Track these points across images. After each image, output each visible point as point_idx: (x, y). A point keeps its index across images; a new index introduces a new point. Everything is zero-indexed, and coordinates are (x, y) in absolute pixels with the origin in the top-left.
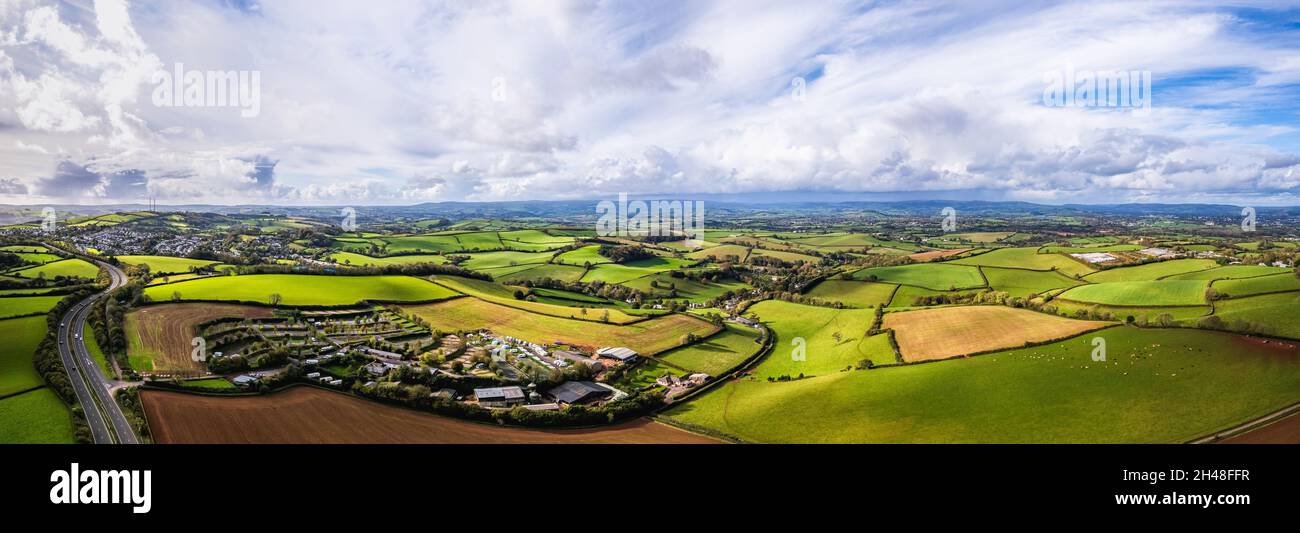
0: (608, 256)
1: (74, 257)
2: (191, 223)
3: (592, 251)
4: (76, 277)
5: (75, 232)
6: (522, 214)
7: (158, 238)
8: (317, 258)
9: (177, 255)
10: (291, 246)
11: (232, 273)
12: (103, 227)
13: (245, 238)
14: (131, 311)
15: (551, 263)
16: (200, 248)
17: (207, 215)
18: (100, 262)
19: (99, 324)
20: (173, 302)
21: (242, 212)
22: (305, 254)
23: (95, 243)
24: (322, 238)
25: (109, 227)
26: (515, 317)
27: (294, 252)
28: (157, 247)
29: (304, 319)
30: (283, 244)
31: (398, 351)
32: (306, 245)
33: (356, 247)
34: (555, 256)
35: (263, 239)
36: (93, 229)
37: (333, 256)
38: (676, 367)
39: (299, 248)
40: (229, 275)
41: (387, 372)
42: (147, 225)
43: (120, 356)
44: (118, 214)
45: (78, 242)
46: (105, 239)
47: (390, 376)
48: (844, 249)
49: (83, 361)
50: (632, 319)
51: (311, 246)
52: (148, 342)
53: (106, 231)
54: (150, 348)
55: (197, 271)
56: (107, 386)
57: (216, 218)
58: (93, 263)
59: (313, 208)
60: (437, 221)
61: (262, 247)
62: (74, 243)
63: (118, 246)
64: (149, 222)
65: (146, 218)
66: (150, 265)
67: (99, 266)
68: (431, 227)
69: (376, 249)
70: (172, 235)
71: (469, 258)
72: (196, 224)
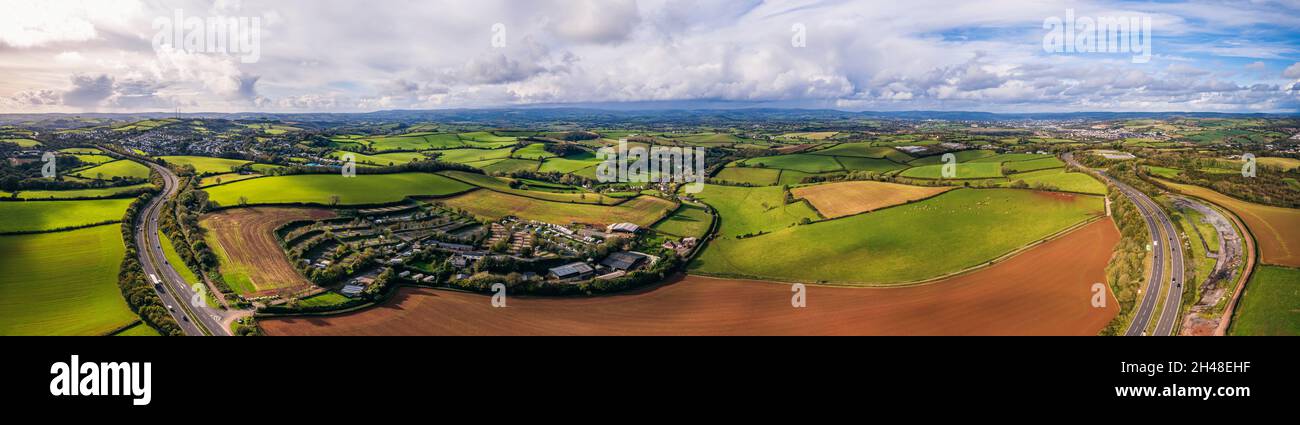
0: (552, 152)
1: (125, 158)
2: (209, 128)
3: (538, 148)
4: (131, 178)
5: (120, 135)
6: (457, 119)
7: (189, 140)
8: (322, 156)
9: (209, 155)
10: (300, 146)
11: (276, 173)
12: (143, 131)
13: (261, 140)
14: (203, 218)
15: (511, 157)
16: (225, 148)
17: (220, 121)
18: (150, 164)
19: (177, 236)
20: (240, 206)
21: (243, 117)
22: (311, 152)
23: (139, 145)
24: (320, 139)
25: (148, 131)
26: (530, 204)
27: (303, 151)
28: (190, 147)
29: (362, 217)
30: (292, 145)
31: (468, 243)
32: (310, 145)
33: (350, 146)
34: (513, 152)
35: (276, 141)
36: (135, 133)
37: (335, 155)
38: (670, 235)
39: (306, 148)
40: (272, 175)
41: (469, 263)
42: (175, 128)
43: (212, 275)
44: (152, 120)
45: (125, 144)
46: (146, 139)
47: (475, 266)
48: (719, 145)
49: (174, 284)
50: (616, 200)
51: (313, 146)
52: (236, 254)
53: (146, 134)
54: (240, 263)
55: (240, 171)
56: (216, 318)
57: (227, 124)
58: (143, 164)
59: (296, 115)
60: (397, 125)
61: (275, 147)
62: (122, 146)
63: (158, 147)
64: (177, 126)
65: (174, 124)
66: (196, 166)
67: (149, 167)
68: (393, 129)
69: (364, 148)
70: (199, 138)
71: (441, 154)
72: (214, 128)
